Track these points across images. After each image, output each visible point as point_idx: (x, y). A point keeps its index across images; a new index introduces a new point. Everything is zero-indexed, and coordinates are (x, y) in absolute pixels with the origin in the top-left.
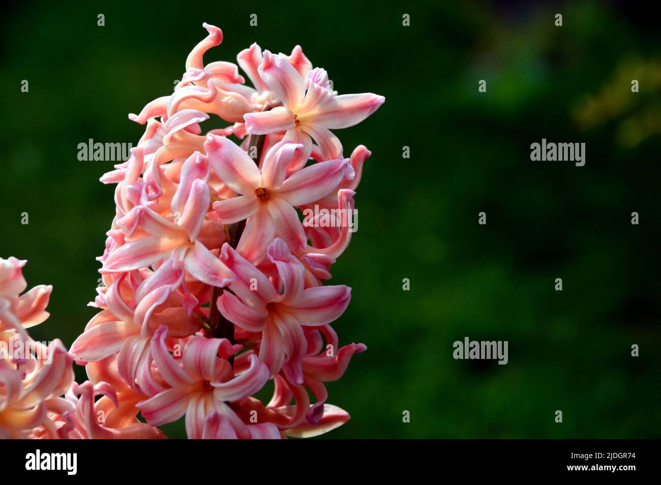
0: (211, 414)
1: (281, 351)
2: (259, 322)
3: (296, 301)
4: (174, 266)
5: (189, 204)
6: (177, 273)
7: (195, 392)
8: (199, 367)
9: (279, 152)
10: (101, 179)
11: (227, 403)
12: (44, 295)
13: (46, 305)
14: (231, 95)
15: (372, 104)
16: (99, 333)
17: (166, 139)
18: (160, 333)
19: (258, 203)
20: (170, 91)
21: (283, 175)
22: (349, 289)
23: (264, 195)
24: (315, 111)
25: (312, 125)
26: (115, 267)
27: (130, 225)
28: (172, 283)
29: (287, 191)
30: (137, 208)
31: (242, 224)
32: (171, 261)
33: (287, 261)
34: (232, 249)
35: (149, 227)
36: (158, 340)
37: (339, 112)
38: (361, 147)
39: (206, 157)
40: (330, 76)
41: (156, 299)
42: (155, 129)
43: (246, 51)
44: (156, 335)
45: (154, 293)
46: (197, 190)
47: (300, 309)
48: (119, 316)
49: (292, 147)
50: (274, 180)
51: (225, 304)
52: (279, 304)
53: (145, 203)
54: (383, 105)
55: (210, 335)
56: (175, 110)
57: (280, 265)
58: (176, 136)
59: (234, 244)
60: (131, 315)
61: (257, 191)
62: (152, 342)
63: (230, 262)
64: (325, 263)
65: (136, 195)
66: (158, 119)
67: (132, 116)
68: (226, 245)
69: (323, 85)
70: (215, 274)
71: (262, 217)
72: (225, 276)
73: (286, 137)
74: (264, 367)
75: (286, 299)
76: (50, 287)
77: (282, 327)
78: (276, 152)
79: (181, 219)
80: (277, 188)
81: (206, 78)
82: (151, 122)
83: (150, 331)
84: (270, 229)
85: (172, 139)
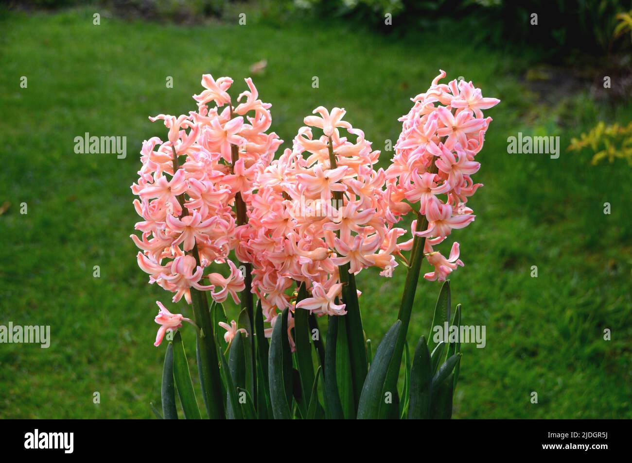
0: (430, 198)
1: (455, 181)
2: (449, 170)
3: (461, 165)
4: (423, 148)
5: (430, 128)
6: (423, 150)
7: (424, 191)
8: (427, 183)
9: (462, 114)
10: (398, 120)
11: (436, 195)
12: (378, 154)
13: (378, 157)
14: (446, 96)
15: (496, 102)
16: (393, 169)
17: (423, 107)
18: (416, 170)
19: (452, 131)
20: (425, 92)
21: (463, 122)
22: (480, 164)
23: (455, 129)
24: (476, 102)
25: (474, 107)
26: (402, 147)
27: (409, 133)
28: (421, 153)
29: (463, 128)
30: (412, 128)
31: (446, 137)
32: (421, 146)
33: (461, 151)
34: (443, 144)
35: (415, 135)
36: (414, 172)
37: (484, 104)
38: (489, 117)
39: (438, 113)
40: (482, 91)
41: (415, 158)
42: (418, 105)
43: (452, 82)
44: (414, 170)
45: (415, 156)
46: (433, 124)
47: (463, 168)
48: (401, 164)
49: (467, 113)
50: (459, 123)
51: (438, 163)
52: (456, 166)
53: (414, 126)
54: (499, 103)
55: (432, 172)
56: (427, 98)
57: (458, 152)
58: (427, 106)
59: (444, 143)
60: (406, 164)
61: (452, 127)
62: (413, 173)
63: (442, 149)
64: (473, 154)
65: (412, 124)
66: (420, 102)
67: (411, 99)
68: (441, 143)
69: (479, 94)
70: (437, 152)
71: (453, 136)
72: (440, 153)
73: (465, 110)
74: (449, 185)
75: (459, 164)
76: (380, 151)
77: (456, 173)
78: (461, 114)
79: (427, 133)
80: (460, 127)
81: (438, 88)
82: (417, 102)
83: (412, 170)
84: (456, 140)
85: (425, 107)
